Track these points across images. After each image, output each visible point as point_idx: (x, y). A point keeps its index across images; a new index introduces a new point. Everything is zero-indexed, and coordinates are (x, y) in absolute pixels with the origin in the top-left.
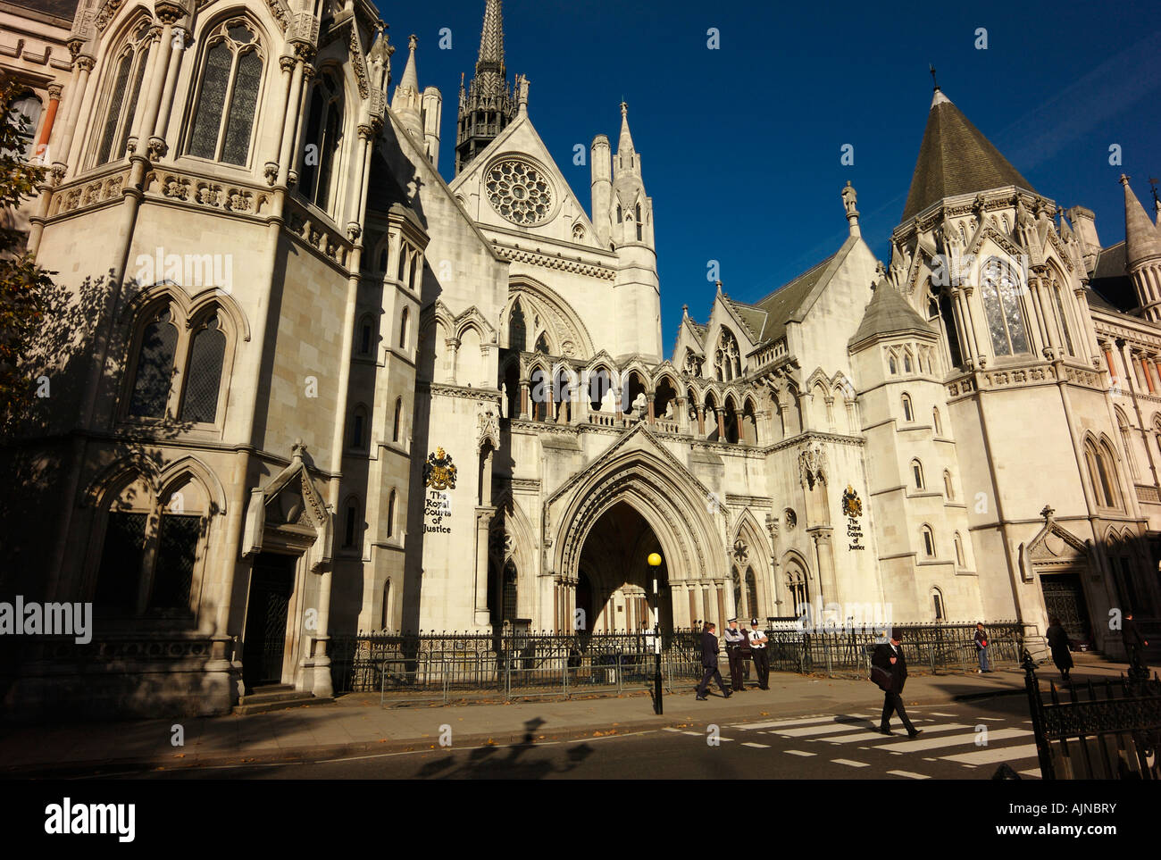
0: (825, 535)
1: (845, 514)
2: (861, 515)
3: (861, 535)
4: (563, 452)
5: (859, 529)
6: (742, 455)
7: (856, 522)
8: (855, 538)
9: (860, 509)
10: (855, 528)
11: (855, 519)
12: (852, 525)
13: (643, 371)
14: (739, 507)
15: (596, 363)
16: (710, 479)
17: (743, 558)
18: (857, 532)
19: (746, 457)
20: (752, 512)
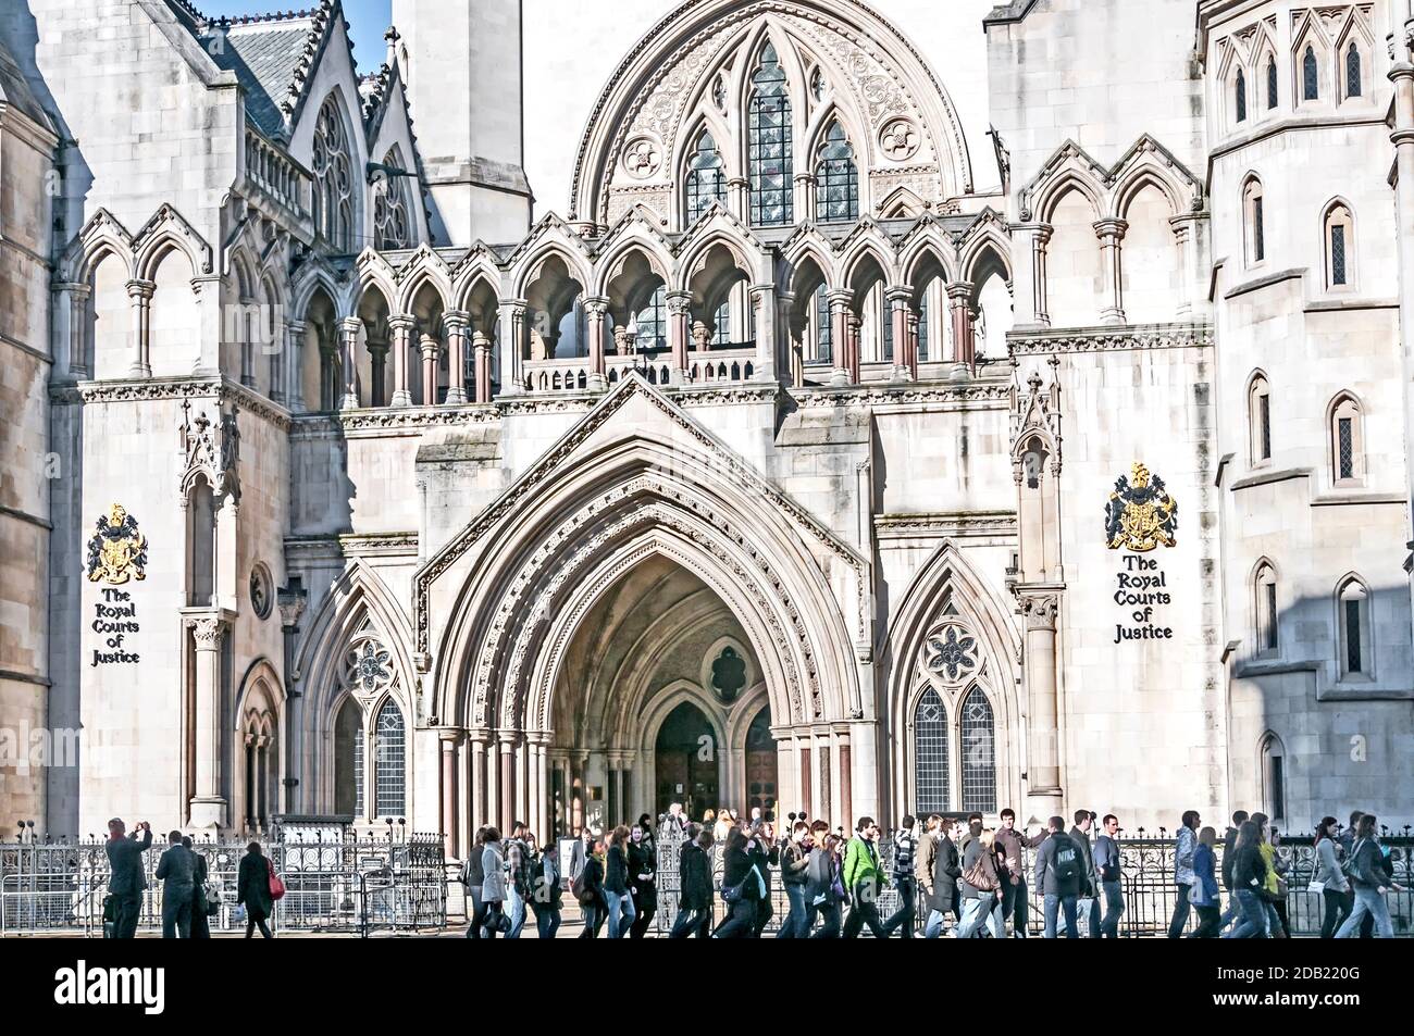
4: (457, 466)
6: (948, 406)
8: (1140, 608)
13: (652, 240)
14: (926, 542)
15: (534, 248)
16: (824, 484)
18: (1152, 590)
19: (965, 411)
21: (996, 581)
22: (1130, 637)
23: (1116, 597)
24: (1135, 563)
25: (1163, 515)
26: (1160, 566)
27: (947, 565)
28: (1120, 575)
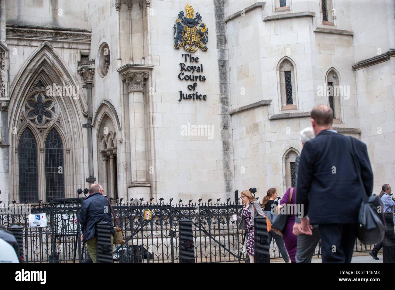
0: (139, 78)
1: (177, 47)
2: (205, 50)
3: (203, 79)
5: (200, 69)
7: (196, 60)
8: (191, 83)
9: (205, 41)
10: (193, 68)
11: (195, 55)
12: (188, 64)
17: (44, 118)
18: (196, 74)
20: (55, 51)
21: (73, 68)
22: (186, 98)
23: (179, 76)
24: (188, 59)
25: (202, 35)
26: (201, 61)
27: (45, 57)
28: (181, 64)
